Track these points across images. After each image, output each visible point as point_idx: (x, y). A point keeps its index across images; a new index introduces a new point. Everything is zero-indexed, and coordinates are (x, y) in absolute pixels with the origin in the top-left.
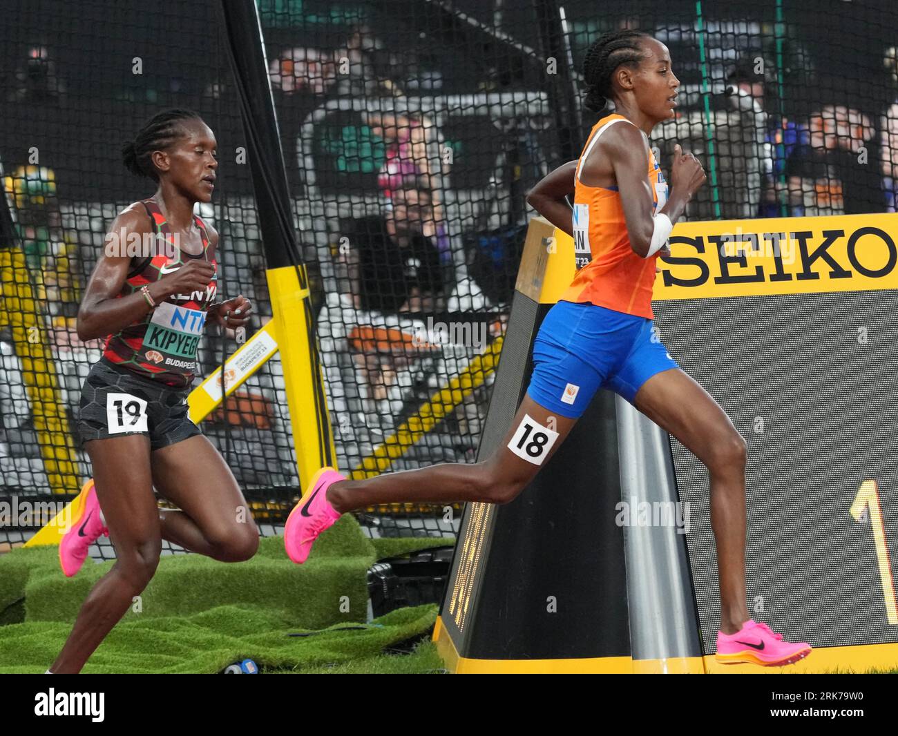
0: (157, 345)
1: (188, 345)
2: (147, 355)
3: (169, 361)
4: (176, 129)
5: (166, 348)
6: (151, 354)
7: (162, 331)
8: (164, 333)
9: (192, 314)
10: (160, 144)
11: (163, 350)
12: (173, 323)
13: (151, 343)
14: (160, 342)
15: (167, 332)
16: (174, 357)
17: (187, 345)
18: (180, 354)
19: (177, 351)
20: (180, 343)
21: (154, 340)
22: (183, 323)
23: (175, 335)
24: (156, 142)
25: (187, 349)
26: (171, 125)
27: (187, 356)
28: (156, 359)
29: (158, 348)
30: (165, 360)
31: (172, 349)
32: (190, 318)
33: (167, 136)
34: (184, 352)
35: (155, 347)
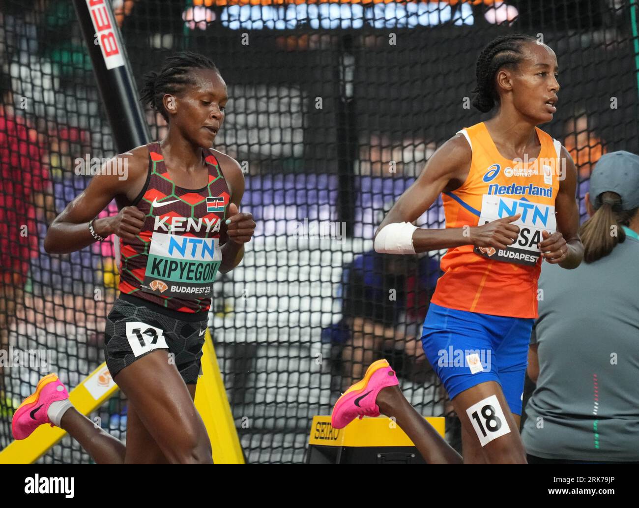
0: (159, 274)
1: (192, 271)
2: (151, 284)
3: (174, 289)
4: (189, 77)
5: (169, 276)
6: (155, 284)
7: (161, 260)
8: (163, 263)
9: (191, 241)
10: (173, 88)
11: (166, 278)
12: (171, 252)
13: (153, 273)
14: (161, 272)
15: (167, 261)
16: (179, 284)
17: (190, 271)
18: (184, 280)
19: (181, 278)
20: (182, 270)
21: (156, 270)
22: (182, 250)
23: (176, 263)
24: (169, 85)
25: (192, 275)
26: (186, 72)
27: (194, 281)
28: (161, 288)
29: (161, 277)
30: (170, 288)
31: (175, 276)
32: (189, 246)
33: (180, 81)
34: (188, 278)
35: (159, 277)
